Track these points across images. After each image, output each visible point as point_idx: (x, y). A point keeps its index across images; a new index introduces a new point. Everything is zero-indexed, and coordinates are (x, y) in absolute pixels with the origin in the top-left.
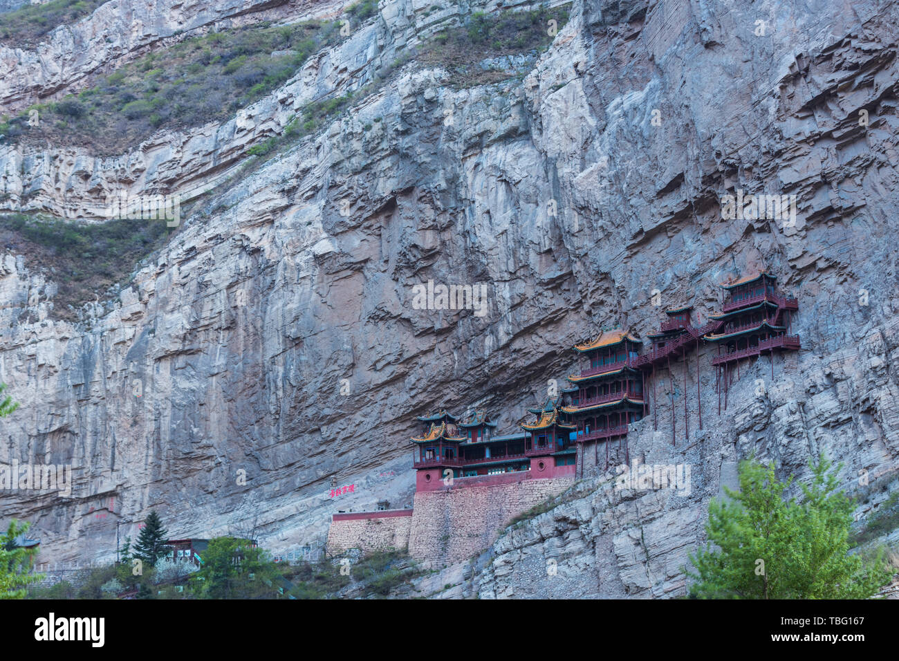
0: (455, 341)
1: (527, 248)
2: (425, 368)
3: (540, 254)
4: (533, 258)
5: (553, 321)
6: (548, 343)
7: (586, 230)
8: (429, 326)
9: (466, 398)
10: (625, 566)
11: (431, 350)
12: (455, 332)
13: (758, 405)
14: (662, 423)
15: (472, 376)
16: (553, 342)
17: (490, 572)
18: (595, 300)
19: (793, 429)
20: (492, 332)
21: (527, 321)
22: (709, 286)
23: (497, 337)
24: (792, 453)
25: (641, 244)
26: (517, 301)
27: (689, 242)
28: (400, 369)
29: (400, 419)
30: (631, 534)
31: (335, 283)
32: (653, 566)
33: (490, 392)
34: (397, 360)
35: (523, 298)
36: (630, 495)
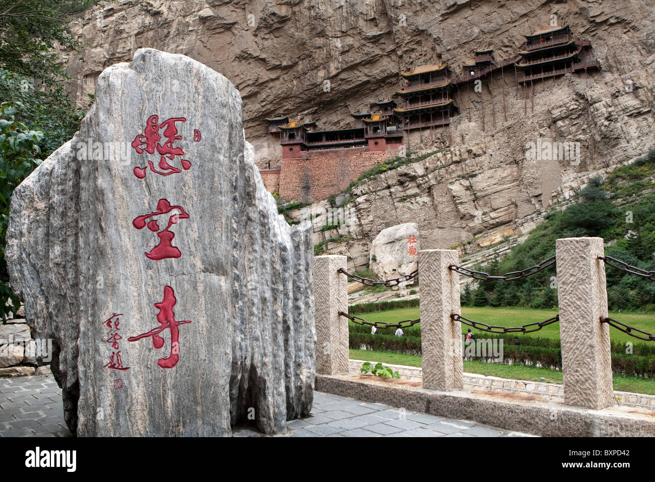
0: (295, 73)
1: (357, 17)
2: (272, 89)
3: (367, 20)
4: (361, 23)
5: (371, 62)
6: (366, 75)
7: (407, 5)
8: (278, 63)
9: (299, 109)
10: (461, 202)
11: (277, 78)
12: (295, 68)
13: (573, 103)
14: (474, 118)
15: (306, 95)
16: (370, 74)
17: (353, 207)
18: (407, 48)
19: (612, 116)
20: (324, 68)
21: (353, 61)
23: (328, 71)
24: (611, 131)
26: (347, 48)
28: (255, 89)
29: (252, 120)
30: (462, 183)
31: (213, 36)
32: (481, 203)
33: (316, 105)
34: (254, 84)
35: (351, 47)
36: (459, 160)
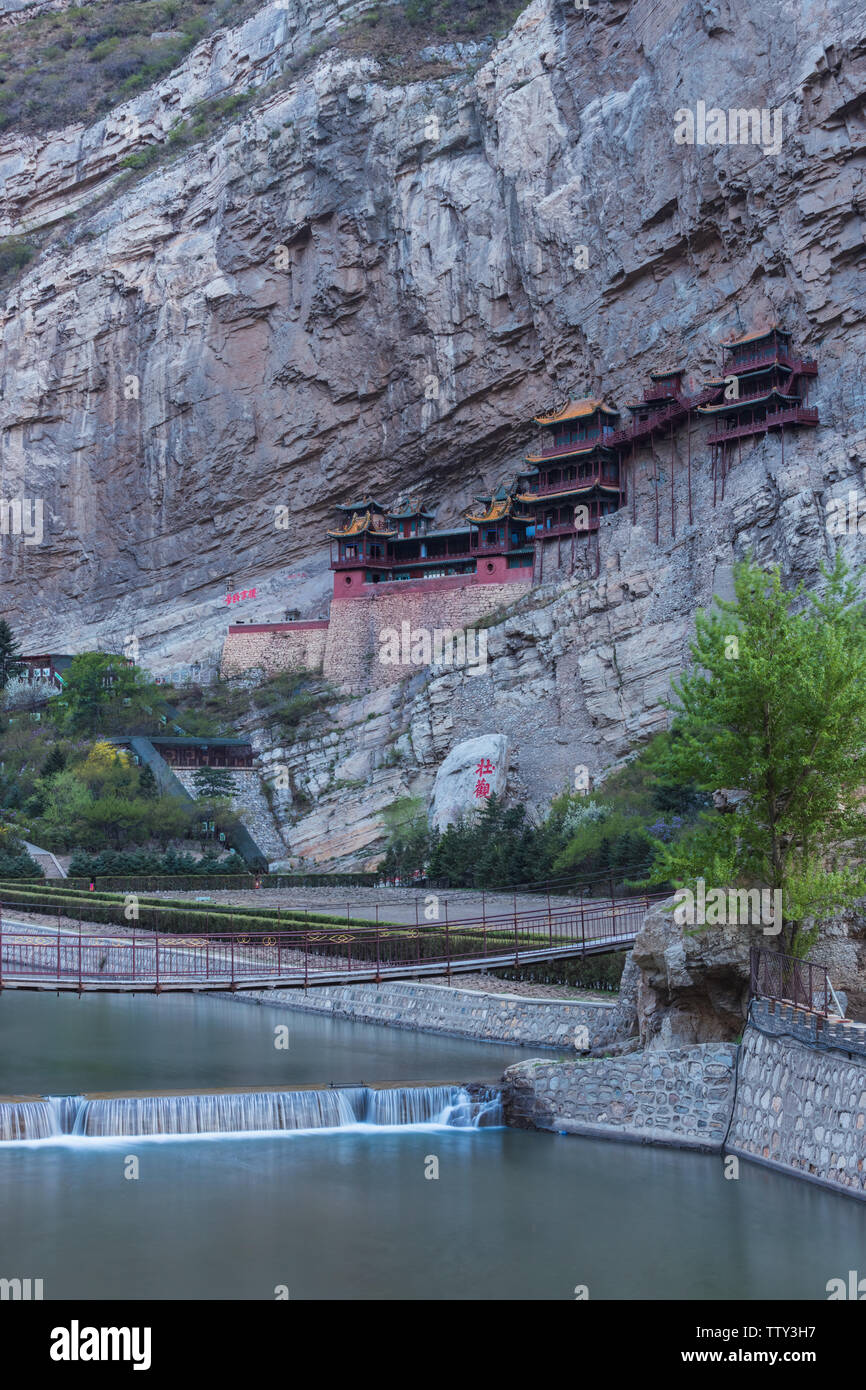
0: (384, 410)
1: (476, 293)
2: (346, 444)
3: (493, 300)
4: (484, 306)
5: (508, 385)
6: (501, 414)
7: (552, 270)
8: (351, 390)
9: (397, 482)
10: (593, 693)
11: (354, 421)
12: (383, 398)
13: (763, 494)
14: (641, 517)
15: (405, 454)
16: (507, 412)
17: (425, 699)
18: (561, 360)
19: (807, 525)
20: (431, 399)
21: (475, 386)
22: (705, 344)
23: (436, 406)
24: (805, 556)
25: (620, 289)
26: (463, 360)
27: (682, 288)
28: (314, 444)
29: (314, 508)
30: (601, 653)
31: (233, 335)
32: (628, 693)
33: (428, 474)
34: (310, 433)
35: (471, 357)
36: (601, 606)
